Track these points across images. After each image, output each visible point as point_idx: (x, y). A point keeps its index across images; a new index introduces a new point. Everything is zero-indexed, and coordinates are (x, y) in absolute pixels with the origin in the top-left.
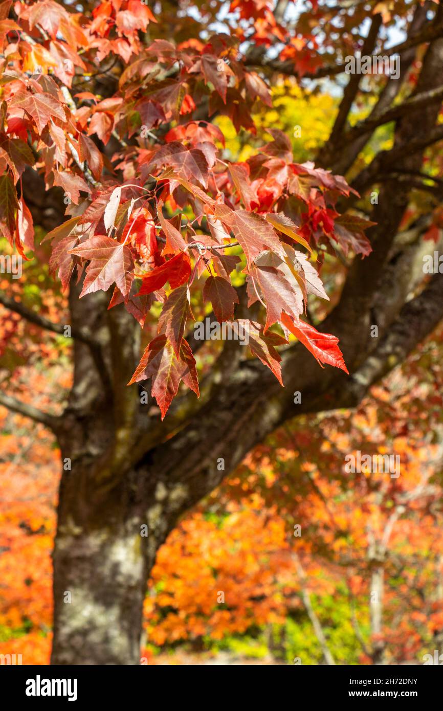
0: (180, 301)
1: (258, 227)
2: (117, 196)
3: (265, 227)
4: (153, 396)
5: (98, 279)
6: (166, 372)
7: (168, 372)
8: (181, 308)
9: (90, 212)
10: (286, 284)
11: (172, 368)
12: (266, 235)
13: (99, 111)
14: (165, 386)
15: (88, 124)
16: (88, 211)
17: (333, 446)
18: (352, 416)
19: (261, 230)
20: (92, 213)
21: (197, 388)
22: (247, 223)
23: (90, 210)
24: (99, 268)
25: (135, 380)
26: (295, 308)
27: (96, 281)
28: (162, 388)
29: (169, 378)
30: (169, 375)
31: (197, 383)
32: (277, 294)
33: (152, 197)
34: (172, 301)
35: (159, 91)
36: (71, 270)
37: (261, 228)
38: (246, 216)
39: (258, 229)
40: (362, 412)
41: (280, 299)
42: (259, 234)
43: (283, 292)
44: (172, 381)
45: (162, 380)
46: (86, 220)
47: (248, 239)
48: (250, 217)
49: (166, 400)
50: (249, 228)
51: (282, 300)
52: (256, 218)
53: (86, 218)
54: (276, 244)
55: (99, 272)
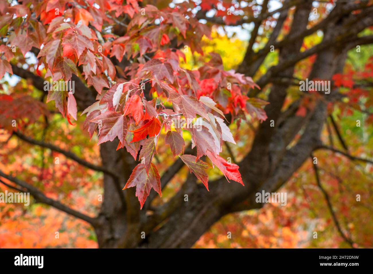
0: (151, 144)
1: (194, 104)
2: (121, 88)
3: (198, 104)
4: (136, 196)
5: (108, 135)
6: (144, 183)
7: (145, 183)
8: (151, 148)
9: (106, 97)
10: (210, 135)
11: (148, 181)
12: (198, 109)
13: (117, 44)
14: (143, 190)
15: (111, 51)
16: (105, 96)
17: (249, 232)
18: (258, 214)
19: (196, 106)
20: (107, 97)
21: (160, 192)
22: (188, 102)
23: (106, 96)
24: (109, 129)
25: (127, 187)
26: (214, 148)
27: (107, 136)
28: (141, 192)
29: (146, 186)
30: (146, 185)
31: (160, 189)
32: (204, 141)
33: (140, 88)
34: (147, 144)
35: (149, 32)
36: (95, 128)
37: (196, 105)
38: (188, 98)
39: (195, 106)
40: (264, 213)
41: (206, 143)
42: (195, 108)
43: (207, 139)
44: (147, 188)
45: (142, 187)
46: (104, 101)
47: (188, 111)
48: (190, 99)
49: (144, 198)
50: (189, 105)
51: (207, 143)
52: (193, 99)
53: (104, 100)
54: (204, 113)
55: (108, 131)
